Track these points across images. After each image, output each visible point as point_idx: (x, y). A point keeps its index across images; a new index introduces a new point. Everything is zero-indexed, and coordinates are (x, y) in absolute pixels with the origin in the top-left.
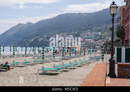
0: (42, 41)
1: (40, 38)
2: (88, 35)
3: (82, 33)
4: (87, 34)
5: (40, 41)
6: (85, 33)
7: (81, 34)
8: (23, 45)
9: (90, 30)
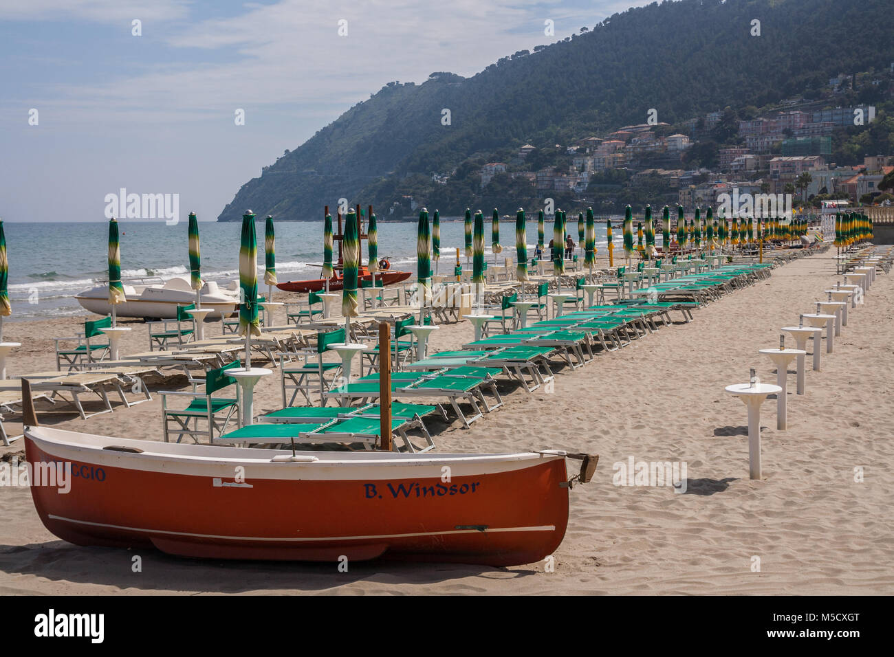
0: (499, 178)
1: (492, 160)
2: (788, 133)
3: (749, 118)
4: (782, 123)
5: (486, 178)
6: (773, 114)
7: (744, 125)
8: (392, 210)
9: (808, 97)
